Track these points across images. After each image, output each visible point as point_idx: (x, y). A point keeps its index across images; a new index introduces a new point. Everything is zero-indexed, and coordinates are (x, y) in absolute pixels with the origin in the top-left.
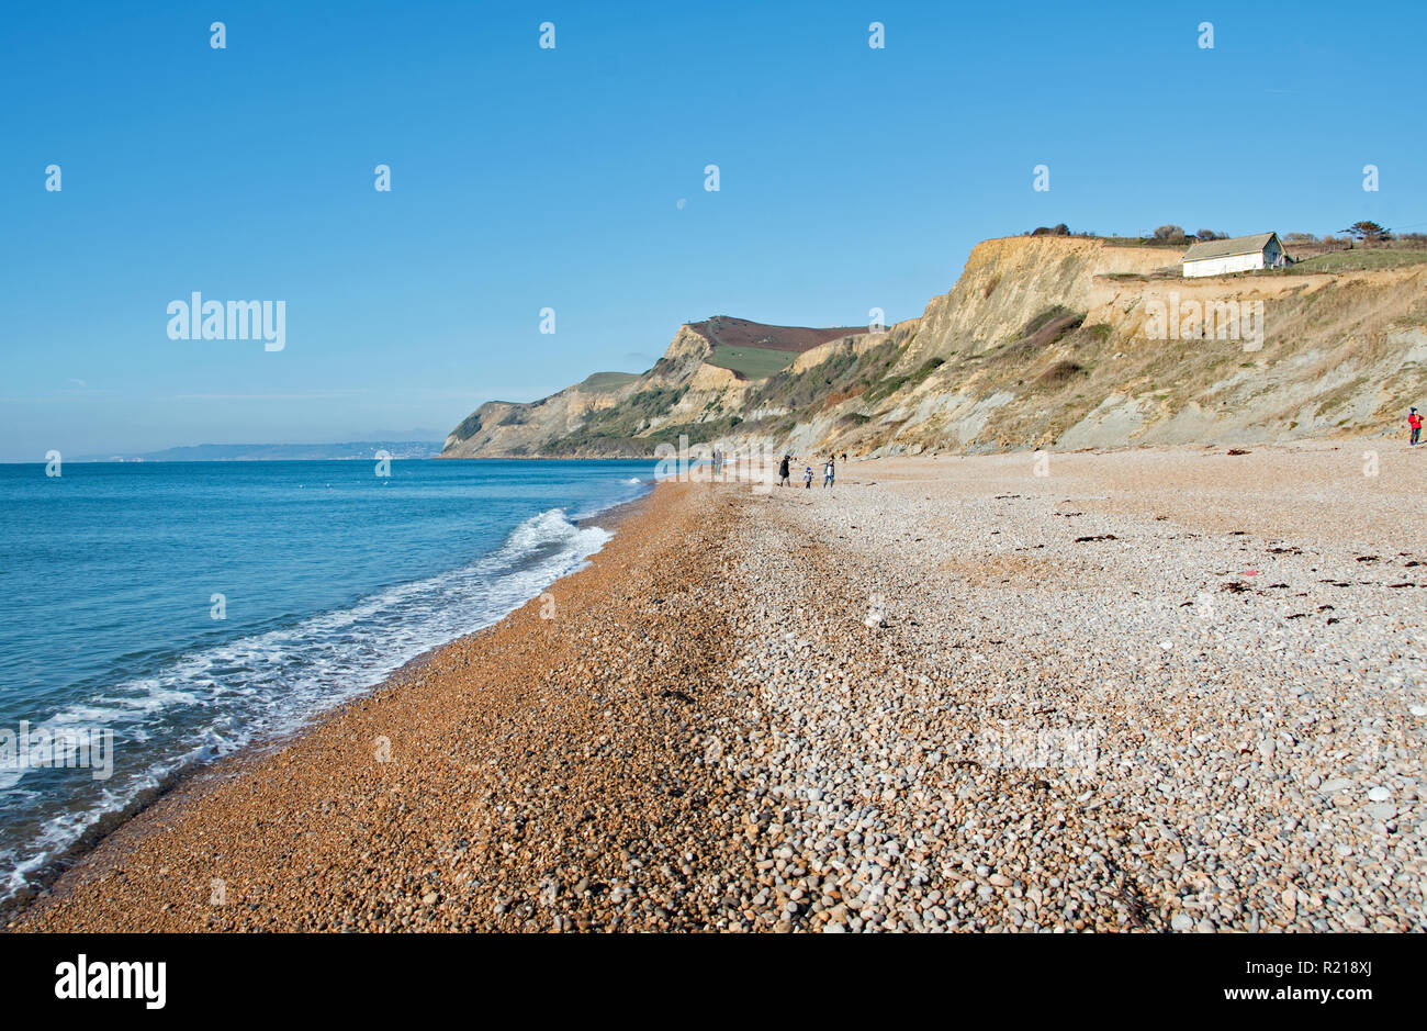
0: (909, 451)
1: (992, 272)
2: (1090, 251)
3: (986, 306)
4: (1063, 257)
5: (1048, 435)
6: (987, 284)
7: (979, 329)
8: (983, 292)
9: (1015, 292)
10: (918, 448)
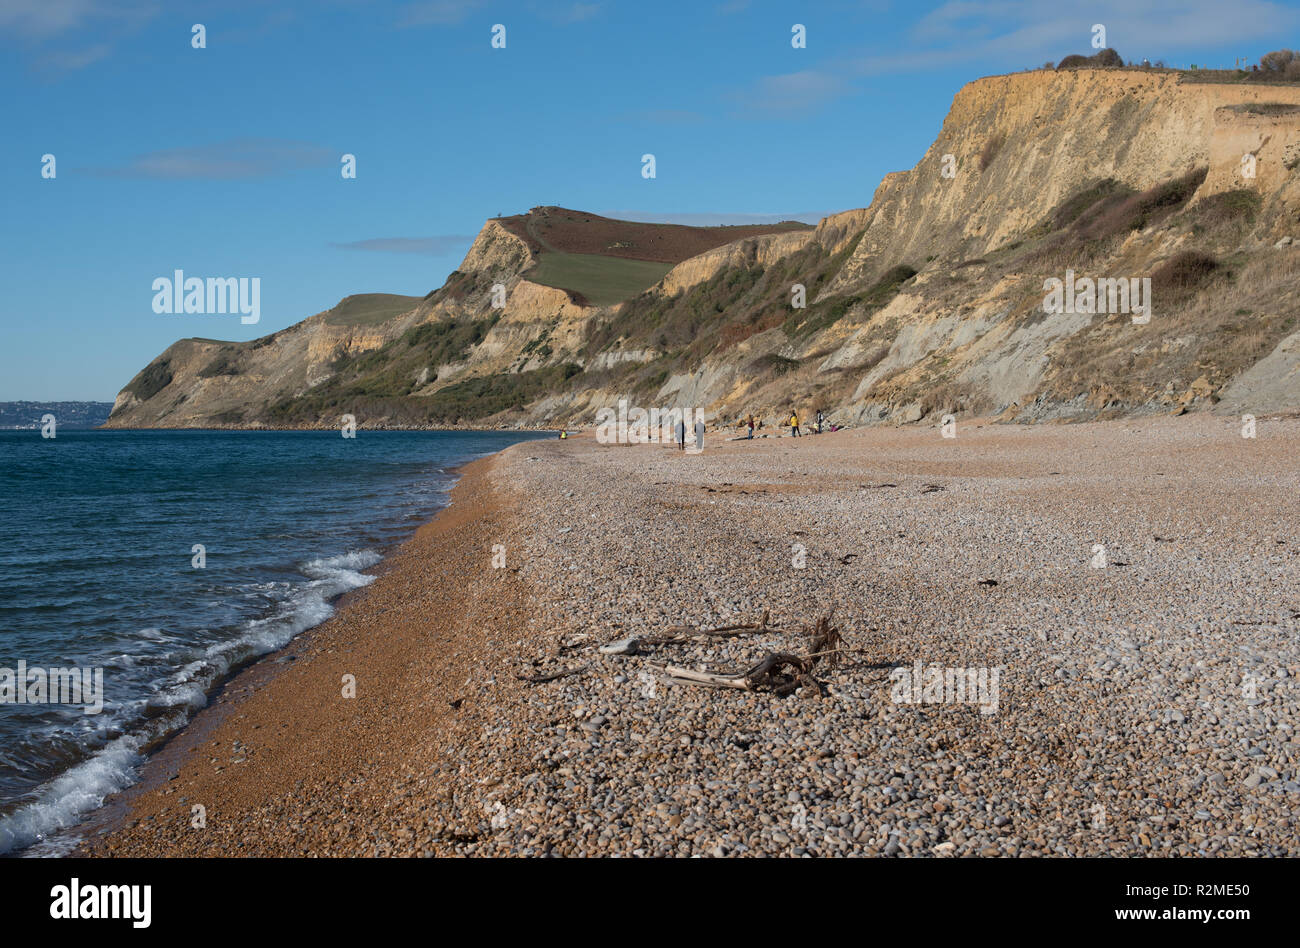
0: (895, 414)
1: (990, 130)
2: (1158, 92)
3: (983, 183)
4: (1113, 102)
5: (1201, 383)
6: (982, 147)
7: (974, 219)
8: (976, 161)
9: (1032, 159)
10: (913, 411)
